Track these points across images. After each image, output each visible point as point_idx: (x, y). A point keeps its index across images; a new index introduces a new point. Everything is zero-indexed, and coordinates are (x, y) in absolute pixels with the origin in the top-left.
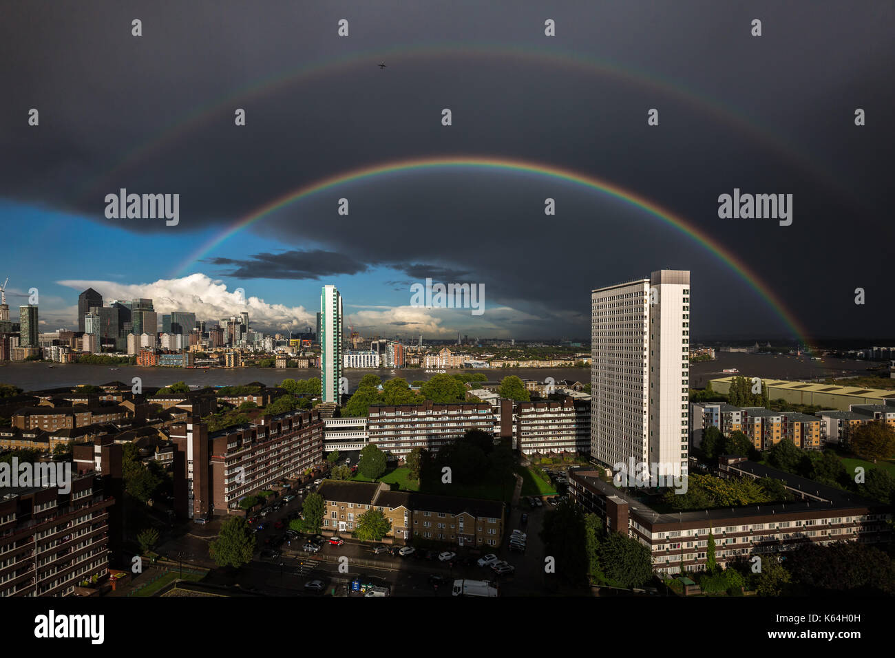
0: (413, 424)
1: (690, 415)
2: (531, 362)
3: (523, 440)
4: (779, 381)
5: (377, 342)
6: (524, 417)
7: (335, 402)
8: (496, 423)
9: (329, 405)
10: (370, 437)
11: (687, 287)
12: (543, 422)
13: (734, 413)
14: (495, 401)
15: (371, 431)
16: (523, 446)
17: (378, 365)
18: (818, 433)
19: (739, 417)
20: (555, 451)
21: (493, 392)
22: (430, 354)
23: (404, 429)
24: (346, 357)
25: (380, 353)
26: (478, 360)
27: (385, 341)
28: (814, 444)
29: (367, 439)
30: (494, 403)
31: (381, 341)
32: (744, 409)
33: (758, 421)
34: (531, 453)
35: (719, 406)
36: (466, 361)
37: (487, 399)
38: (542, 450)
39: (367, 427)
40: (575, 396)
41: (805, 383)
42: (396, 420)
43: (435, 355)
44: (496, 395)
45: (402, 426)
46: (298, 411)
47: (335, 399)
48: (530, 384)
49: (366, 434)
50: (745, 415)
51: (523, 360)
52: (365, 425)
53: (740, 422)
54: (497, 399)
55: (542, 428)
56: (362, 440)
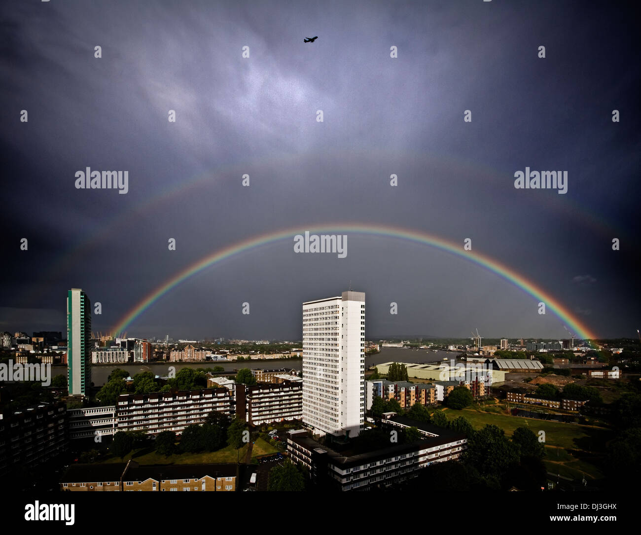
0: (160, 408)
1: (365, 388)
2: (259, 355)
3: (253, 414)
4: (414, 364)
5: (126, 340)
6: (254, 397)
7: (83, 394)
8: (232, 403)
9: (77, 397)
10: (119, 423)
11: (364, 303)
12: (267, 400)
13: (390, 386)
14: (232, 385)
15: (119, 417)
16: (253, 419)
17: (127, 360)
18: (433, 395)
19: (393, 388)
20: (277, 420)
21: (230, 379)
22: (176, 350)
23: (152, 414)
24: (94, 354)
25: (129, 350)
26: (217, 354)
27: (133, 339)
28: (432, 402)
29: (116, 425)
30: (230, 387)
31: (130, 339)
32: (396, 383)
33: (403, 390)
34: (259, 424)
35: (382, 382)
36: (208, 355)
37: (225, 385)
38: (268, 420)
39: (116, 415)
40: (291, 379)
41: (427, 365)
42: (145, 406)
43: (180, 351)
44: (232, 381)
45: (150, 411)
46: (42, 404)
47: (82, 392)
48: (258, 372)
49: (115, 421)
50: (396, 388)
51: (253, 354)
52: (113, 412)
53: (393, 392)
54: (233, 385)
55: (267, 404)
56: (111, 426)
